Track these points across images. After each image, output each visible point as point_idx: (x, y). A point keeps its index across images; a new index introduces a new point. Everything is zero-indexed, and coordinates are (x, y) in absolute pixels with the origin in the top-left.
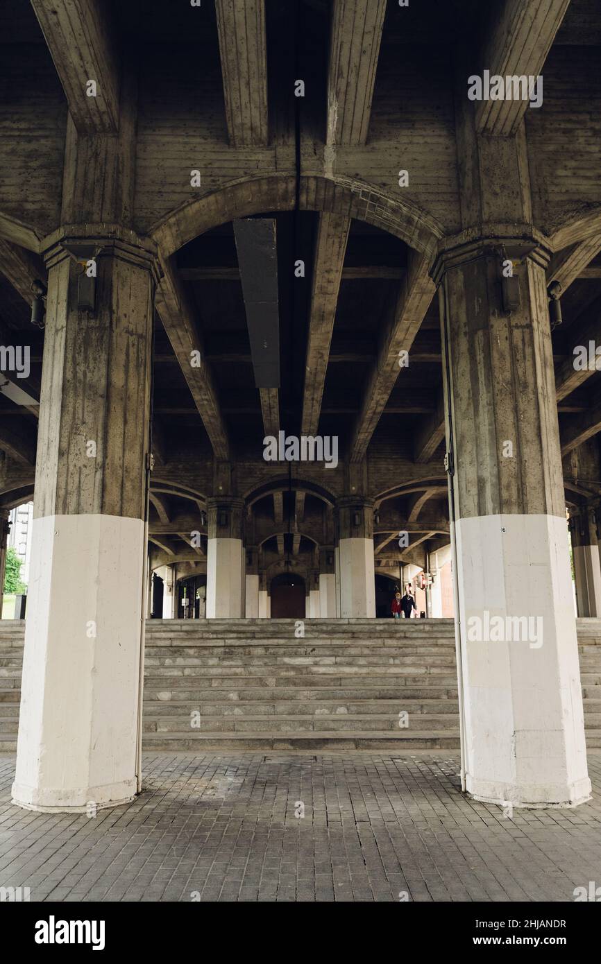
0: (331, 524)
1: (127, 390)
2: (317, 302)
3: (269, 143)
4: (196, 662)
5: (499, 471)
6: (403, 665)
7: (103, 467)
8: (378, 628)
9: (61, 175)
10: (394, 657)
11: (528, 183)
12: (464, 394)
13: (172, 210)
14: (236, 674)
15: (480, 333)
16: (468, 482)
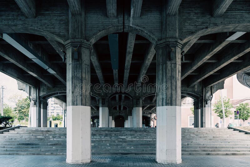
0: (131, 103)
1: (86, 78)
2: (128, 50)
3: (117, 17)
4: (99, 137)
5: (167, 97)
6: (147, 138)
7: (82, 96)
8: (142, 130)
9: (68, 25)
10: (145, 137)
11: (178, 27)
12: (160, 79)
13: (94, 34)
14: (108, 140)
15: (165, 65)
16: (160, 99)
